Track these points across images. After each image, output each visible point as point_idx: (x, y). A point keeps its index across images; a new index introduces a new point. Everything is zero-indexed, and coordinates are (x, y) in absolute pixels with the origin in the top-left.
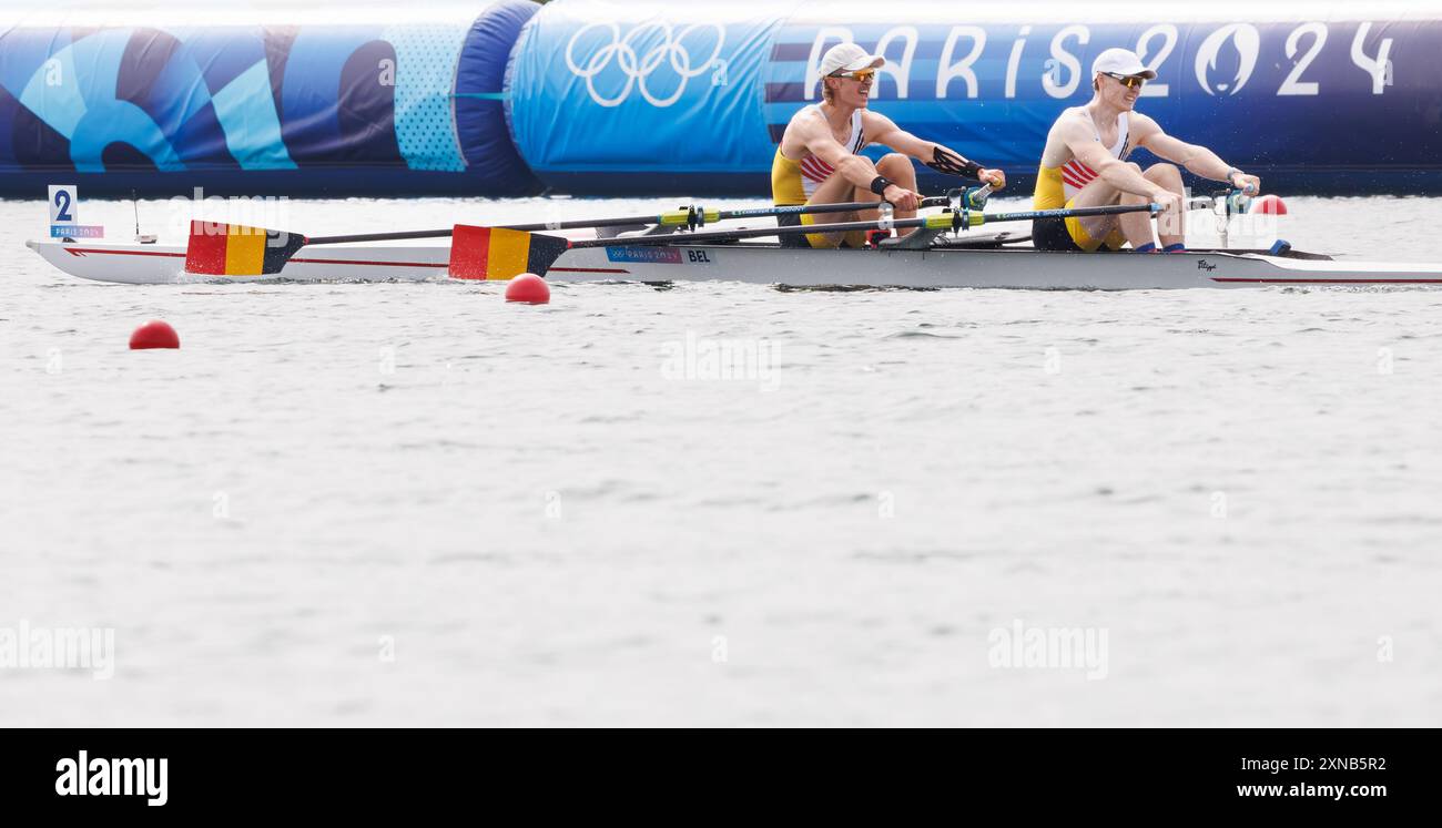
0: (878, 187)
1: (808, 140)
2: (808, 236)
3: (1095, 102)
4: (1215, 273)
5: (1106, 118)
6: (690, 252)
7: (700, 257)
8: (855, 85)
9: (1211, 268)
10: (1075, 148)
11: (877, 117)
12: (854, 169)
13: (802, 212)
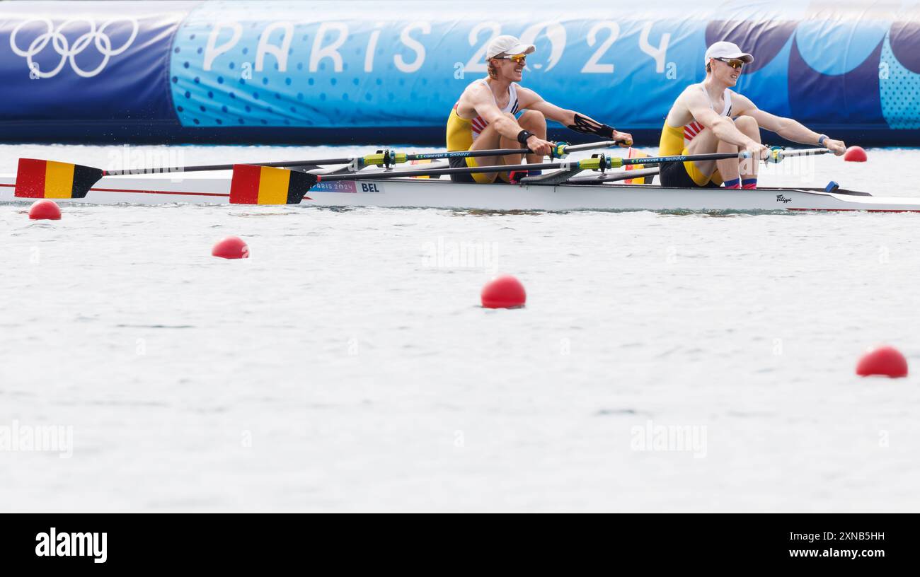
0: (522, 138)
1: (476, 104)
2: (473, 175)
3: (708, 79)
4: (790, 205)
5: (716, 92)
6: (363, 185)
7: (371, 189)
8: (512, 65)
9: (787, 201)
10: (695, 113)
11: (529, 92)
12: (505, 126)
13: (467, 156)
